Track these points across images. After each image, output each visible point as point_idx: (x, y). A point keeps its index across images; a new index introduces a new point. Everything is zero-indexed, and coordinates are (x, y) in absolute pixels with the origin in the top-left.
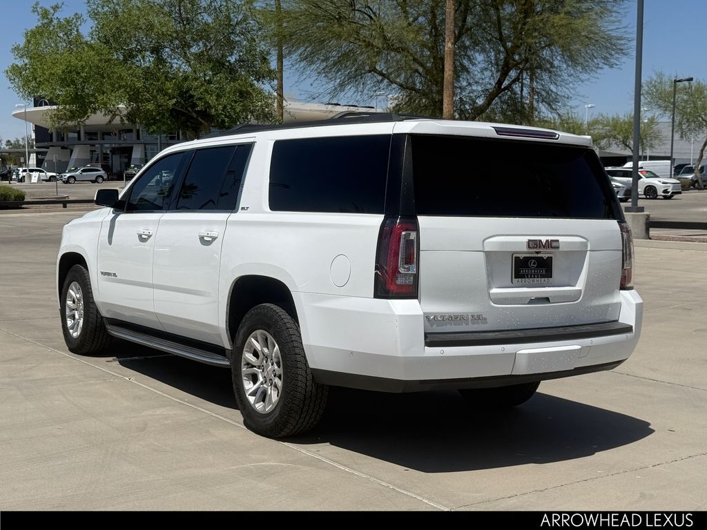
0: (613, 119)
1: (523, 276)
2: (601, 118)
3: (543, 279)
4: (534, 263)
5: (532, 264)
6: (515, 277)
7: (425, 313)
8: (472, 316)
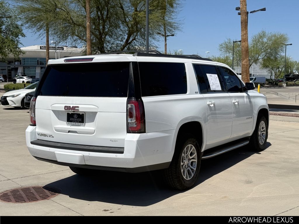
0: (218, 58)
1: (71, 121)
2: (213, 57)
3: (80, 123)
4: (76, 116)
5: (75, 116)
6: (67, 121)
7: (37, 132)
8: (49, 135)
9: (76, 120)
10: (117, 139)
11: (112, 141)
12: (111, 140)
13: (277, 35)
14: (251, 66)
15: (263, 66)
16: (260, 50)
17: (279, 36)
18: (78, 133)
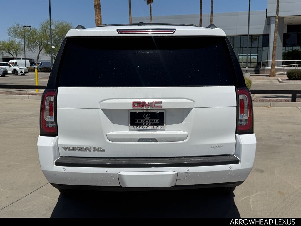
1: (138, 124)
3: (156, 126)
4: (148, 116)
5: (146, 116)
6: (131, 125)
7: (61, 145)
8: (94, 148)
9: (147, 121)
10: (221, 144)
11: (216, 148)
12: (213, 147)
13: (63, 23)
14: (41, 51)
15: (47, 52)
16: (48, 36)
17: (65, 25)
18: (157, 141)
